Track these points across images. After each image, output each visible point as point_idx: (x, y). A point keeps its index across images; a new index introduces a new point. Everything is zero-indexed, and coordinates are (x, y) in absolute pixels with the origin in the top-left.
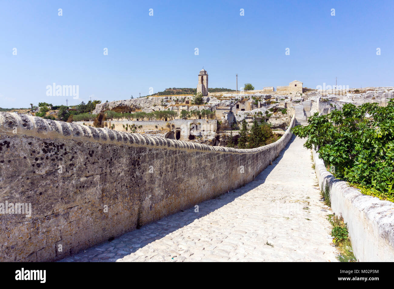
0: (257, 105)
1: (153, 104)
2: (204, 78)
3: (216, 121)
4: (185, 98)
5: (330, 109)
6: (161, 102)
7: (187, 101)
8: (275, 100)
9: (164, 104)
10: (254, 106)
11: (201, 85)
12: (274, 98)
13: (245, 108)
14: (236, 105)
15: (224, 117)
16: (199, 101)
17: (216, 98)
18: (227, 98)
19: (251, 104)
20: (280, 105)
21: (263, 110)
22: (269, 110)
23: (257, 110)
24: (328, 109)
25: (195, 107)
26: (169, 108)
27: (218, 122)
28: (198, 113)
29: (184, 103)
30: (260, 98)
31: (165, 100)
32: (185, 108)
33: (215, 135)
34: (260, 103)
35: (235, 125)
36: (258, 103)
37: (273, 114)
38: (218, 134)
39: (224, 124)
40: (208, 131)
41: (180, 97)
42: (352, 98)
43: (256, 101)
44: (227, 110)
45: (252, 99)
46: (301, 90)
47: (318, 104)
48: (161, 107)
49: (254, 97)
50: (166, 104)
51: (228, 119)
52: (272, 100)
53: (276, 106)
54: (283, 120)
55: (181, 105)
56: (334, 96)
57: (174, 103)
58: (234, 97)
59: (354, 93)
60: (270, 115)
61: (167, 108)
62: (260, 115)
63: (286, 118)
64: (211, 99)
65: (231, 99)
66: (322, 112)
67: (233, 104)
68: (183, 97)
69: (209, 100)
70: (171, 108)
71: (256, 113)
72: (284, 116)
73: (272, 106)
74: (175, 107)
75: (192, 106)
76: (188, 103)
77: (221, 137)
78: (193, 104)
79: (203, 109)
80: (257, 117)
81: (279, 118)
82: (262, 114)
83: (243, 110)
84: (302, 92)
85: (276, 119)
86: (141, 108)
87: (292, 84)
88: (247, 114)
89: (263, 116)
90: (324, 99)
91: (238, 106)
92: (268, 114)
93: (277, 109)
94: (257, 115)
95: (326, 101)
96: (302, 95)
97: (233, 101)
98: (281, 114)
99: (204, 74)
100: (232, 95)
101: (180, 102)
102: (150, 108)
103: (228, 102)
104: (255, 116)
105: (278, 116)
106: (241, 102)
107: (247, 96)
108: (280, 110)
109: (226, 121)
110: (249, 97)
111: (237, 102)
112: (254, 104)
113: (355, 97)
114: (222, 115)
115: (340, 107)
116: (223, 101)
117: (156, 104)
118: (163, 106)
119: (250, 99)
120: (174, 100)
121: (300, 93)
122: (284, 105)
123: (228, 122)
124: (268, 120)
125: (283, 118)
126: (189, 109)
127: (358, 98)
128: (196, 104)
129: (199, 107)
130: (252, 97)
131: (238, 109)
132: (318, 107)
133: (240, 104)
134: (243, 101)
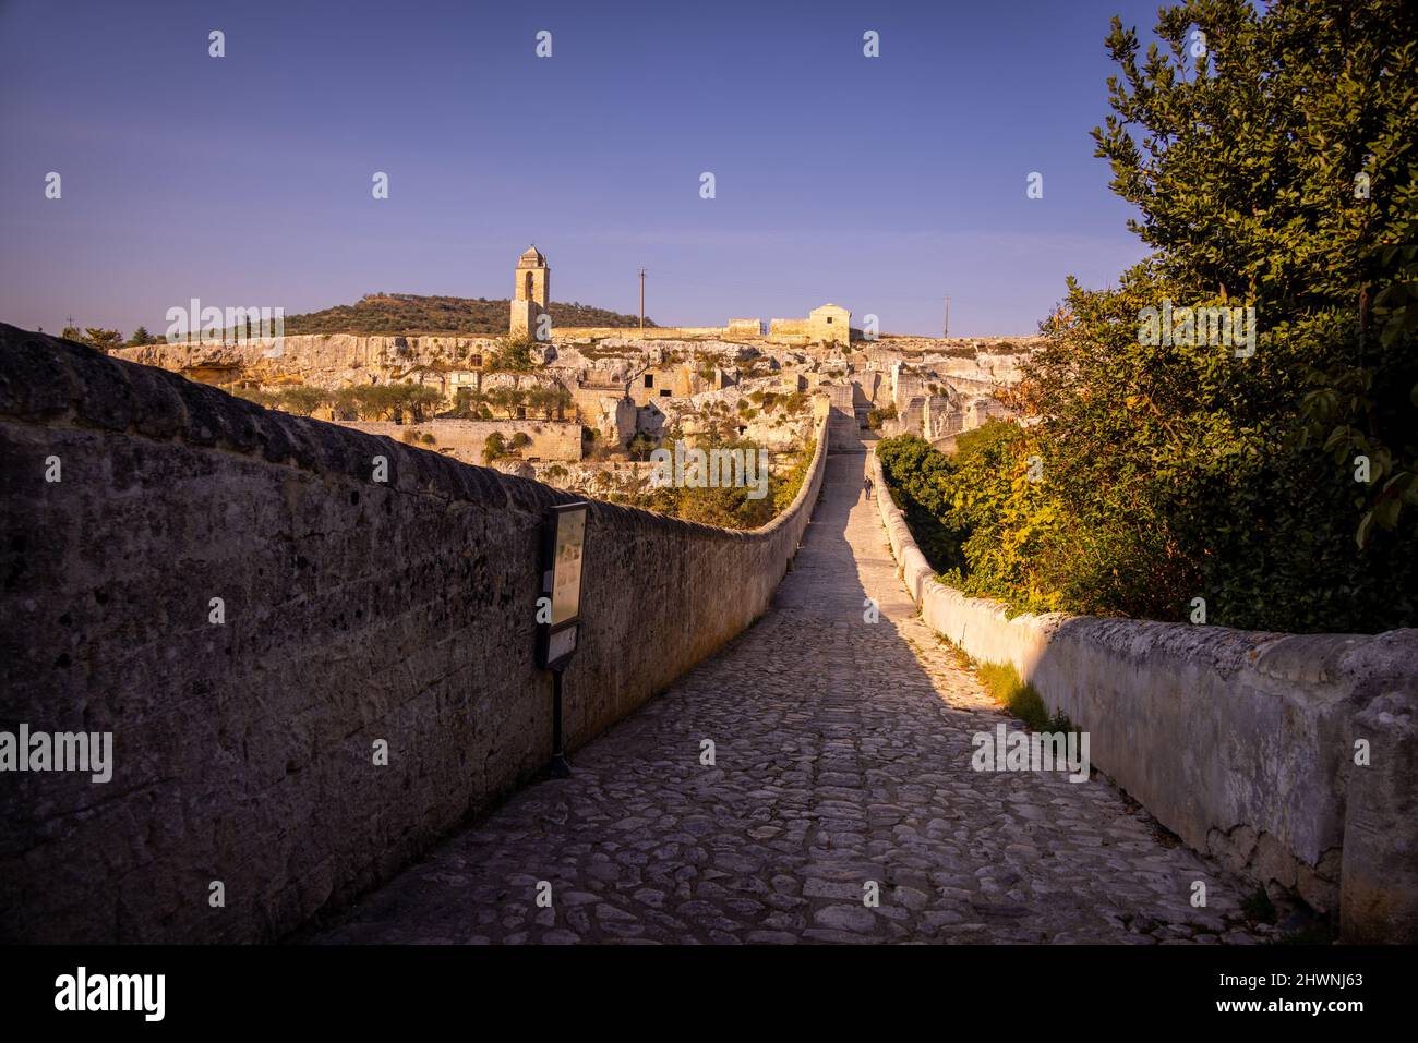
0: (711, 377)
1: (350, 359)
2: (535, 278)
3: (580, 428)
4: (468, 344)
5: (928, 399)
6: (382, 354)
7: (474, 356)
8: (766, 366)
9: (389, 363)
10: (703, 381)
11: (527, 302)
12: (766, 359)
13: (672, 387)
14: (642, 378)
15: (606, 416)
16: (518, 357)
17: (577, 350)
18: (616, 353)
19: (691, 375)
20: (782, 382)
21: (732, 396)
22: (748, 396)
23: (713, 394)
24: (924, 400)
25: (504, 380)
26: (409, 376)
27: (585, 430)
28: (518, 397)
29: (466, 362)
30: (720, 355)
31: (394, 348)
32: (469, 379)
33: (575, 475)
34: (723, 372)
35: (640, 444)
36: (714, 373)
37: (762, 411)
38: (585, 471)
39: (609, 439)
40: (551, 461)
41: (452, 341)
42: (991, 368)
43: (710, 366)
44: (614, 393)
45: (695, 358)
46: (844, 336)
47: (895, 385)
48: (378, 372)
49: (702, 353)
50: (398, 362)
51: (618, 422)
52: (759, 363)
53: (772, 384)
54: (793, 432)
55: (454, 368)
56: (942, 360)
57: (426, 361)
58: (637, 350)
59: (996, 354)
60: (752, 415)
61: (400, 377)
62: (721, 413)
63: (801, 423)
64: (560, 352)
65: (626, 355)
66: (905, 409)
67: (632, 373)
68: (462, 341)
69: (551, 356)
70: (416, 377)
71: (707, 405)
72: (796, 417)
73: (761, 385)
74: (432, 374)
75: (493, 372)
76: (480, 363)
77: (593, 480)
78: (495, 367)
79: (534, 387)
80: (712, 418)
81: (779, 423)
82: (726, 408)
83: (665, 393)
84: (847, 344)
85: (772, 427)
86: (302, 373)
87: (819, 315)
88: (678, 408)
89: (729, 415)
90: (914, 370)
91: (649, 381)
92: (746, 410)
93: (775, 395)
94: (712, 413)
95: (917, 375)
96: (849, 352)
97: (634, 362)
98: (784, 412)
99: (536, 265)
100: (631, 344)
101: (449, 356)
102: (337, 375)
103: (618, 365)
104: (704, 416)
105: (775, 416)
106: (660, 369)
107: (678, 346)
108: (783, 398)
109: (612, 429)
110: (685, 351)
111: (648, 367)
112: (702, 374)
113: (998, 363)
114: (598, 408)
115: (958, 396)
116: (600, 363)
117: (359, 359)
118: (385, 367)
119: (691, 359)
120: (427, 348)
121: (842, 346)
122: (796, 382)
123: (619, 433)
124: (746, 428)
125: (792, 425)
126: (484, 384)
127: (1007, 367)
128: (508, 367)
129: (517, 380)
130: (696, 352)
131: (648, 390)
132: (894, 391)
133: (656, 373)
134: (667, 363)
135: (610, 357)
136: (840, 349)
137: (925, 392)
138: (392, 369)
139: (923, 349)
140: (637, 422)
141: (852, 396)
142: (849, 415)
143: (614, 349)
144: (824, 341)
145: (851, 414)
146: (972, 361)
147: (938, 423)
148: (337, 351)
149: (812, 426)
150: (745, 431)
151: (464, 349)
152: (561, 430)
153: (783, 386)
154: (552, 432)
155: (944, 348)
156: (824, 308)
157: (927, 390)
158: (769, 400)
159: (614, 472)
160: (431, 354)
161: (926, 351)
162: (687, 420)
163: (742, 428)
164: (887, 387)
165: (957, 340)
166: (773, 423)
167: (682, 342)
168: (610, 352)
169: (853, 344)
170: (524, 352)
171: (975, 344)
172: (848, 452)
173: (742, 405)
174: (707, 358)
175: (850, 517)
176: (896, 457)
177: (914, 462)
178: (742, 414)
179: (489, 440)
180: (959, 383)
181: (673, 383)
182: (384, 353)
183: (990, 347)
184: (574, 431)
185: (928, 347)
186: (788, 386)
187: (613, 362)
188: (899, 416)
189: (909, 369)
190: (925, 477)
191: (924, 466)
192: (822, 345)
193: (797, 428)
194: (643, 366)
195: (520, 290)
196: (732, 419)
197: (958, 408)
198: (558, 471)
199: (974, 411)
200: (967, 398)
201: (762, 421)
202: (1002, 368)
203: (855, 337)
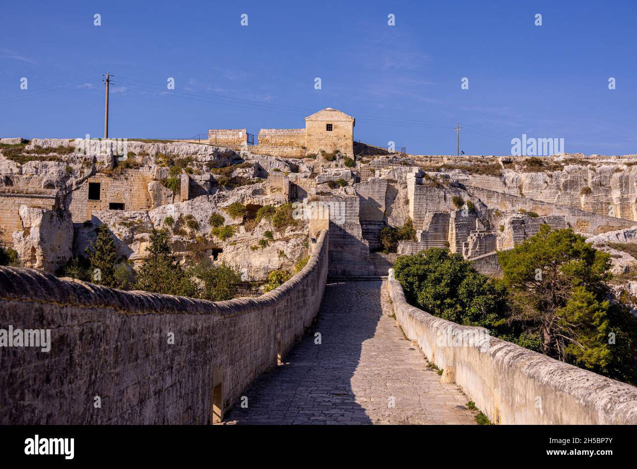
0: (176, 187)
5: (453, 215)
8: (249, 173)
10: (166, 191)
12: (249, 166)
13: (125, 199)
14: (85, 187)
15: (27, 232)
18: (51, 154)
19: (151, 184)
20: (268, 191)
21: (202, 209)
22: (224, 209)
24: (449, 216)
30: (189, 160)
34: (191, 180)
36: (179, 182)
37: (242, 228)
39: (28, 265)
42: (520, 188)
43: (175, 172)
44: (40, 202)
45: (157, 163)
46: (347, 147)
47: (411, 198)
49: (165, 156)
51: (42, 241)
52: (239, 170)
53: (255, 192)
54: (282, 254)
56: (463, 177)
59: (525, 171)
60: (228, 234)
62: (188, 230)
63: (293, 242)
65: (63, 157)
66: (426, 226)
67: (72, 181)
71: (169, 221)
72: (286, 234)
80: (175, 237)
81: (264, 243)
82: (195, 225)
83: (114, 206)
84: (351, 155)
85: (254, 249)
87: (315, 123)
88: (131, 224)
89: (199, 234)
90: (434, 179)
92: (220, 228)
93: (259, 207)
94: (176, 231)
95: (439, 186)
96: (354, 165)
97: (76, 167)
98: (271, 228)
103: (53, 171)
104: (164, 234)
105: (259, 234)
106: (110, 175)
107: (134, 148)
108: (270, 210)
109: (34, 250)
110: (143, 154)
111: (93, 174)
112: (165, 183)
113: (528, 181)
114: (16, 221)
115: (489, 212)
116: (28, 167)
119: (152, 163)
121: (346, 158)
122: (286, 189)
123: (44, 255)
124: (221, 251)
125: (280, 245)
127: (538, 187)
130: (157, 154)
131: (93, 203)
132: (411, 207)
133: (104, 181)
134: (119, 169)
135: (43, 159)
136: (342, 162)
137: (448, 206)
139: (441, 164)
140: (74, 243)
141: (358, 210)
142: (356, 234)
143: (50, 150)
144: (323, 152)
145: (357, 232)
146: (498, 179)
147: (467, 245)
149: (307, 246)
150: (220, 256)
153: (269, 195)
155: (465, 163)
156: (322, 112)
157: (452, 205)
158: (250, 213)
161: (444, 166)
162: (143, 240)
163: (217, 251)
164: (402, 201)
165: (479, 157)
166: (255, 243)
167: (140, 143)
168: (42, 153)
169: (359, 157)
171: (500, 160)
172: (356, 279)
173: (217, 221)
174: (173, 163)
175: (363, 352)
176: (422, 278)
177: (447, 285)
178: (216, 232)
180: (489, 197)
181: (127, 195)
183: (517, 163)
185: (446, 161)
186: (275, 195)
187: (46, 166)
188: (418, 236)
189: (429, 178)
190: (463, 305)
191: (462, 290)
192: (320, 157)
193: (287, 249)
194: (87, 171)
196: (203, 238)
197: (489, 227)
199: (509, 230)
200: (499, 214)
201: (242, 241)
202: (531, 186)
203: (360, 149)
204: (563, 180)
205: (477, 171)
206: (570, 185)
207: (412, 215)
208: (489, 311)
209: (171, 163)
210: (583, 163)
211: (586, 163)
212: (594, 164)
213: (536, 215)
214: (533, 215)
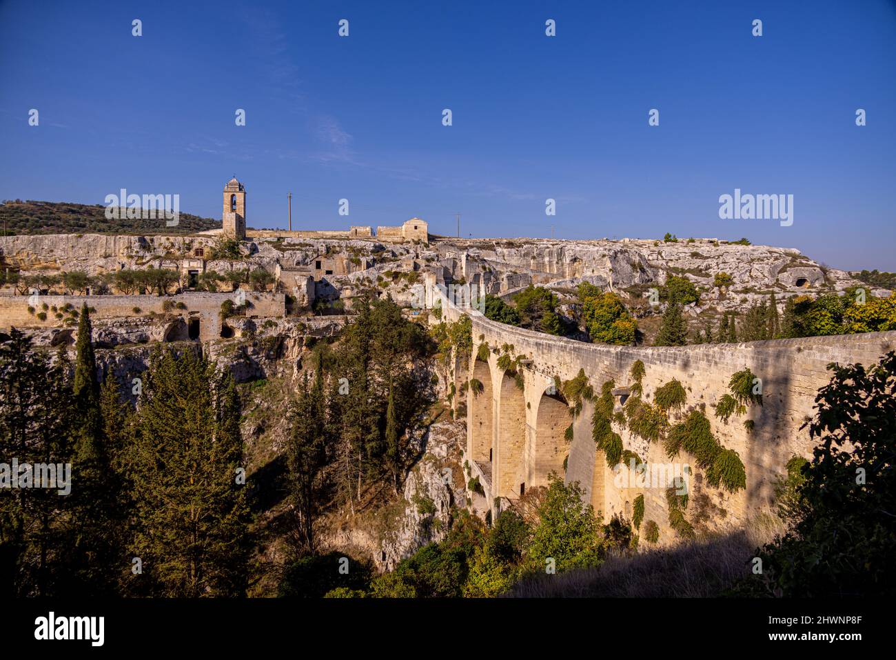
0: (358, 263)
1: (101, 251)
2: (237, 198)
3: (284, 296)
4: (192, 241)
5: (482, 274)
6: (127, 248)
7: (197, 249)
8: (389, 255)
9: (134, 254)
10: (352, 264)
11: (233, 214)
12: (389, 251)
13: (333, 269)
14: (314, 263)
15: (299, 287)
16: (231, 250)
17: (270, 245)
18: (296, 247)
19: (345, 261)
20: (403, 265)
21: (373, 273)
22: (383, 273)
23: (361, 272)
24: (480, 274)
25: (223, 265)
26: (150, 263)
27: (287, 297)
29: (192, 253)
30: (362, 249)
31: (137, 244)
32: (197, 265)
33: (282, 326)
34: (365, 259)
35: (321, 305)
36: (360, 260)
37: (392, 283)
38: (288, 323)
39: (301, 302)
40: (265, 317)
41: (180, 239)
42: (504, 256)
43: (356, 256)
44: (304, 273)
45: (347, 251)
46: (424, 237)
47: (464, 266)
48: (125, 260)
49: (351, 247)
50: (141, 254)
51: (307, 291)
52: (385, 254)
53: (398, 266)
55: (184, 257)
57: (162, 253)
58: (310, 245)
59: (506, 248)
60: (385, 285)
61: (144, 264)
62: (367, 284)
64: (259, 247)
65: (304, 249)
66: (471, 280)
67: (308, 260)
68: (187, 240)
69: (254, 250)
70: (156, 264)
71: (358, 279)
73: (388, 267)
74: (168, 262)
75: (214, 260)
76: (202, 253)
77: (294, 329)
78: (215, 257)
79: (246, 270)
80: (362, 288)
81: (403, 290)
82: (370, 282)
83: (329, 272)
84: (426, 242)
85: (399, 292)
86: (58, 261)
87: (409, 225)
88: (341, 281)
89: (372, 286)
90: (473, 258)
91: (318, 265)
92: (382, 282)
93: (400, 273)
94: (362, 284)
95: (476, 261)
96: (428, 247)
97: (310, 253)
98: (407, 283)
99: (238, 190)
100: (305, 242)
101: (179, 249)
102: (90, 262)
103: (299, 256)
104: (357, 286)
105: (401, 285)
106: (325, 257)
107: (335, 242)
108: (405, 275)
109: (304, 296)
110: (340, 246)
111: (318, 256)
112: (352, 261)
113: (507, 253)
114: (294, 283)
115: (497, 272)
116: (287, 254)
117: (109, 251)
118: (131, 257)
119: (344, 251)
120: (161, 244)
121: (424, 243)
122: (412, 265)
123: (308, 298)
124: (382, 293)
126: (208, 268)
128: (224, 257)
129: (232, 266)
130: (347, 246)
131: (318, 270)
132: (464, 270)
133: (323, 260)
134: (330, 254)
135: (293, 250)
136: (423, 245)
137: (480, 270)
138: (136, 258)
140: (316, 291)
143: (294, 245)
144: (413, 240)
146: (494, 252)
147: (488, 288)
148: (89, 245)
150: (382, 295)
151: (189, 244)
152: (272, 297)
153: (405, 267)
154: (266, 299)
155: (478, 244)
156: (412, 220)
158: (396, 276)
159: (307, 323)
160: (165, 248)
161: (469, 246)
162: (347, 289)
163: (380, 293)
164: (459, 268)
165: (482, 240)
166: (399, 290)
167: (338, 241)
168: (292, 246)
169: (430, 242)
170: (236, 247)
171: (494, 242)
178: (380, 285)
179: (224, 305)
180: (495, 265)
181: (334, 267)
182: (129, 247)
183: (501, 244)
184: (280, 297)
185: (469, 243)
186: (407, 268)
187: (295, 253)
189: (471, 257)
192: (412, 243)
194: (315, 255)
195: (227, 206)
196: (374, 288)
197: (497, 279)
198: (270, 324)
199: (505, 280)
200: (501, 273)
201: (393, 289)
202: (509, 256)
203: (432, 238)
204: (523, 252)
205: (484, 248)
206: (526, 255)
207: (464, 275)
208: (513, 320)
209: (354, 251)
210: (532, 244)
211: (534, 244)
212: (537, 245)
213: (516, 273)
214: (515, 273)
